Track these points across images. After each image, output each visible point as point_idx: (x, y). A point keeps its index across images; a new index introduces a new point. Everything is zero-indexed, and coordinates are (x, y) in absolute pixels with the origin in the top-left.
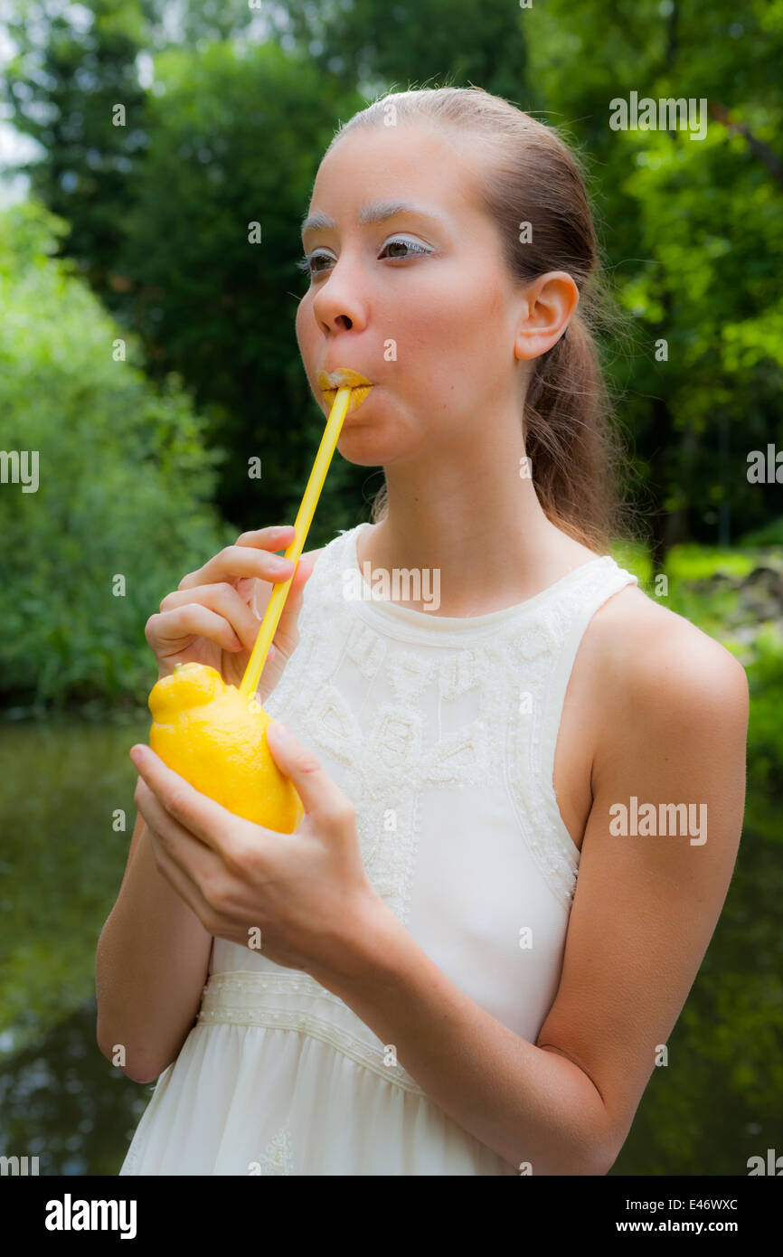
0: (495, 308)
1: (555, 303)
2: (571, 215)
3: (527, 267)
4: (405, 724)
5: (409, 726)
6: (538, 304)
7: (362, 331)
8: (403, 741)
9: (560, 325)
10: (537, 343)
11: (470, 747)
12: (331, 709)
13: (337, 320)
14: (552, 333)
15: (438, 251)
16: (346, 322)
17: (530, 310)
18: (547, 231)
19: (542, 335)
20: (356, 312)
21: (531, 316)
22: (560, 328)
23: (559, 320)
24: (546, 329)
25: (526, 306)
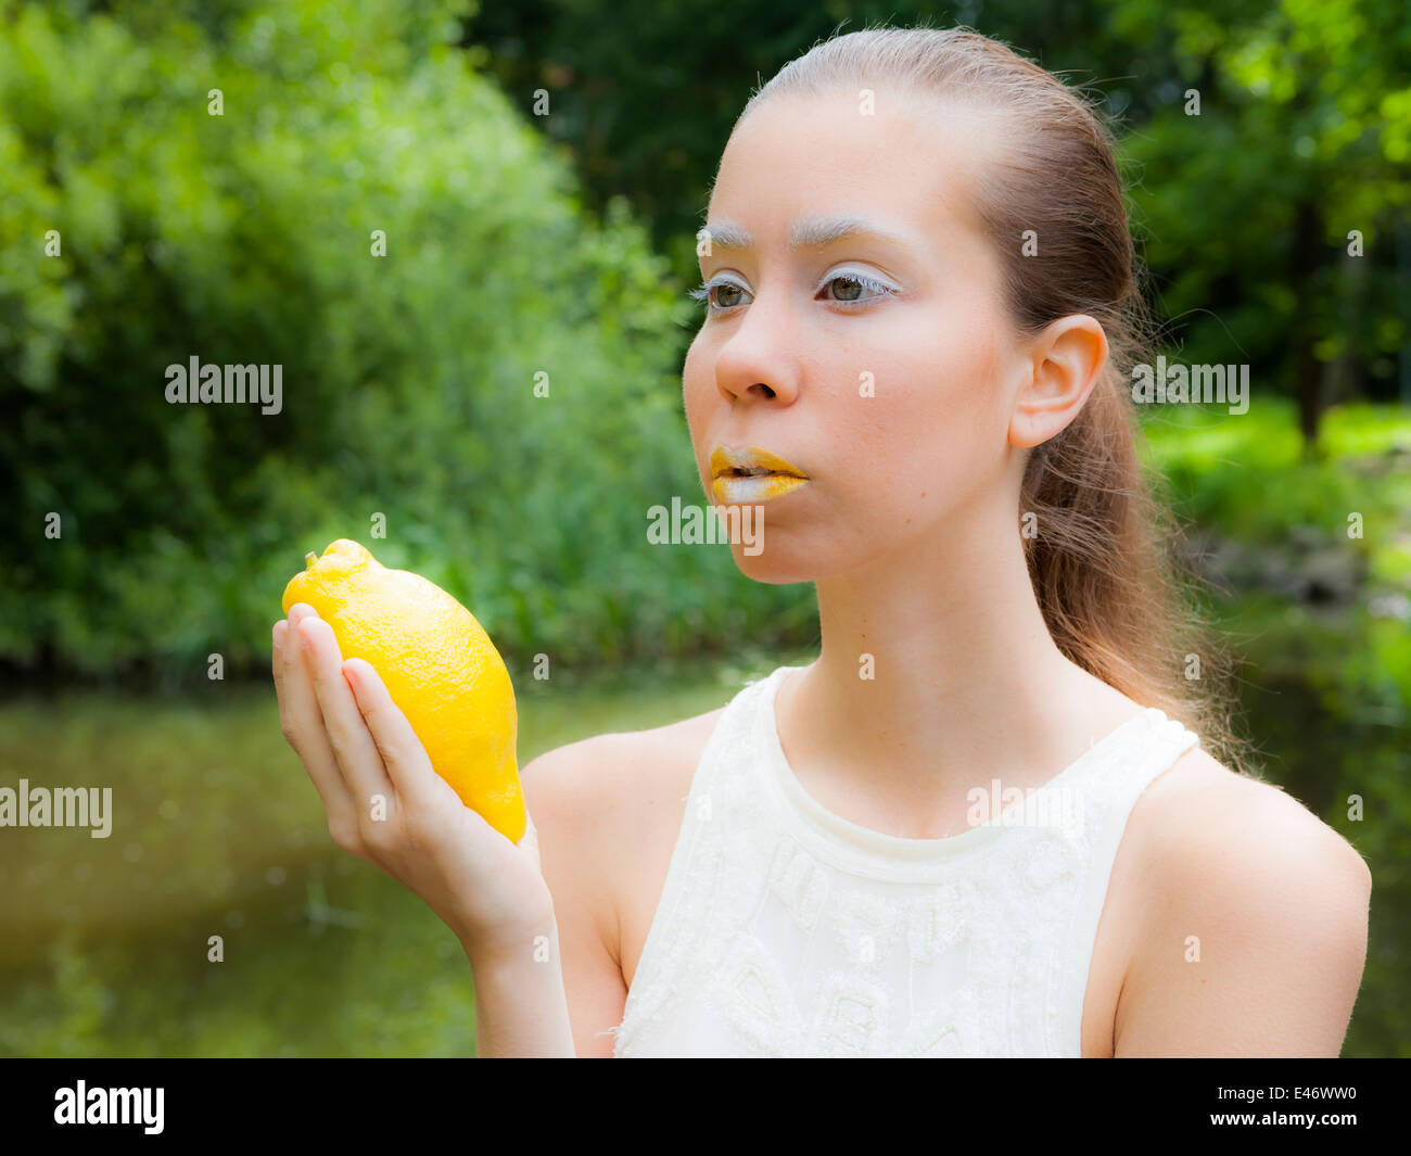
0: (986, 375)
1: (1072, 360)
2: (1102, 227)
3: (1037, 311)
4: (864, 1005)
5: (870, 1007)
6: (1047, 363)
7: (788, 404)
8: (863, 1030)
9: (1079, 394)
10: (1043, 422)
11: (953, 1030)
12: (752, 973)
13: (751, 389)
14: (1067, 406)
15: (910, 291)
16: (767, 392)
17: (1035, 371)
18: (1067, 254)
19: (1053, 409)
20: (782, 378)
21: (1036, 380)
22: (1079, 396)
23: (1077, 386)
24: (1059, 401)
25: (1029, 367)
